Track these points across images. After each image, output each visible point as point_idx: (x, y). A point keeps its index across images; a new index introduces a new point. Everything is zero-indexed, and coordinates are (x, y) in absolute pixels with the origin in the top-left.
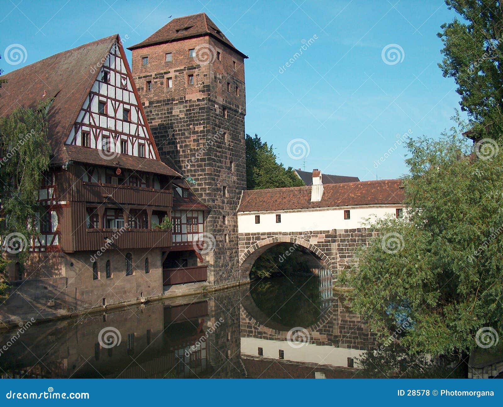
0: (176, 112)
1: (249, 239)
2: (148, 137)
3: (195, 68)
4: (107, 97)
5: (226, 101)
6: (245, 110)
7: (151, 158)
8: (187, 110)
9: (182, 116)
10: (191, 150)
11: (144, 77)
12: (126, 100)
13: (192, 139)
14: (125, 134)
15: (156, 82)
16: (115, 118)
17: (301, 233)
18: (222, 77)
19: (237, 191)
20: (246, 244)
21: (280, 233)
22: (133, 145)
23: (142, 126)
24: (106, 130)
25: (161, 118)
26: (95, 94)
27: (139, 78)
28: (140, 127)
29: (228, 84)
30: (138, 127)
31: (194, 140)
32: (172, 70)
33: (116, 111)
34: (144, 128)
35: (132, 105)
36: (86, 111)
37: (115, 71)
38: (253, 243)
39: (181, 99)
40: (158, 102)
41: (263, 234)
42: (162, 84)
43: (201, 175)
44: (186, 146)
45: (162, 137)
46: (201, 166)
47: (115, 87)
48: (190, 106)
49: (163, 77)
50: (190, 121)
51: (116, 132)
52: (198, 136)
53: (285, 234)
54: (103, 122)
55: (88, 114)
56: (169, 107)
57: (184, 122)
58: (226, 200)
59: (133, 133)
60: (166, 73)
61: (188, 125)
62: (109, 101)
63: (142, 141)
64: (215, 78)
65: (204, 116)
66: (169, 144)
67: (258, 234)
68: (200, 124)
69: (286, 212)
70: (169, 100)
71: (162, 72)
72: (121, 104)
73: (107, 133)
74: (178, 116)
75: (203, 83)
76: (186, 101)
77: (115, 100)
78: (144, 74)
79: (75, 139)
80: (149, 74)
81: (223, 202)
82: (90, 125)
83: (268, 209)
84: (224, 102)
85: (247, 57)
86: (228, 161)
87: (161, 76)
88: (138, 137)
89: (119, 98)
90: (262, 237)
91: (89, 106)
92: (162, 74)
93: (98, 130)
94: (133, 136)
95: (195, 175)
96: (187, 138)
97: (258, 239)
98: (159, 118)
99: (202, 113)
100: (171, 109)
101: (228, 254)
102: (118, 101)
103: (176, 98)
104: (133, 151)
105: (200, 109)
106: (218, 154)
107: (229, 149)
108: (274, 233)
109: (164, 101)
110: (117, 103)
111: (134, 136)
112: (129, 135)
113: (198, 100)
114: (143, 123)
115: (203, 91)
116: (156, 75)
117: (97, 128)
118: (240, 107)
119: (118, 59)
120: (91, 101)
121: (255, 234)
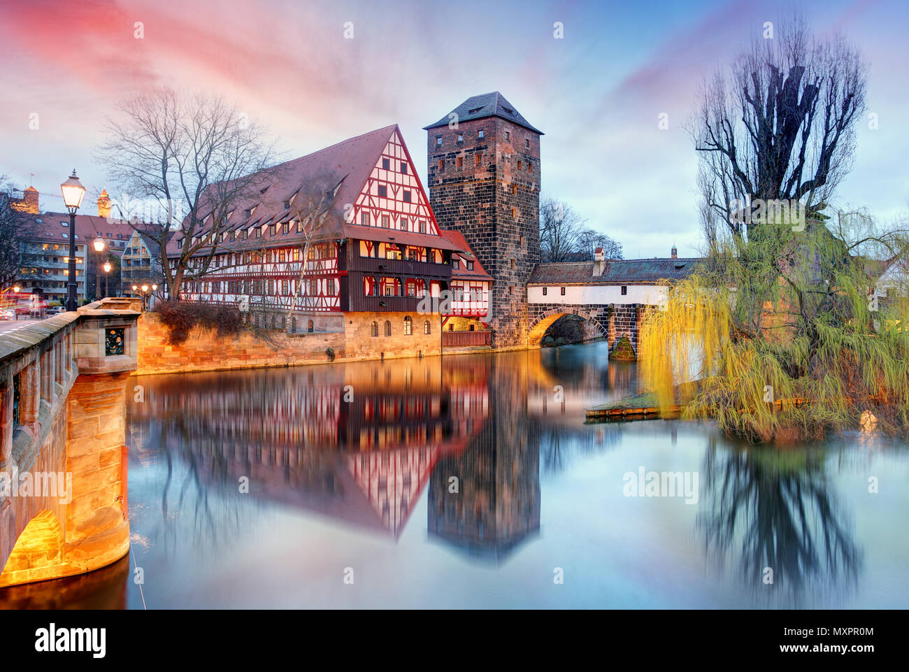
0: (466, 190)
1: (537, 309)
2: (429, 215)
3: (483, 149)
4: (387, 182)
5: (516, 180)
6: (539, 186)
7: (432, 233)
8: (476, 189)
9: (472, 193)
10: (479, 226)
11: (439, 156)
12: (406, 183)
13: (480, 215)
14: (405, 214)
15: (449, 161)
16: (395, 200)
17: (582, 306)
18: (512, 156)
19: (528, 263)
20: (535, 313)
21: (564, 305)
22: (413, 222)
23: (423, 205)
24: (386, 210)
25: (453, 195)
26: (374, 179)
27: (434, 157)
28: (421, 207)
29: (519, 162)
30: (418, 207)
31: (482, 217)
32: (462, 151)
33: (395, 193)
34: (426, 208)
35: (411, 187)
36: (365, 195)
37: (395, 158)
38: (540, 313)
39: (471, 177)
40: (450, 180)
41: (550, 305)
42: (454, 163)
43: (487, 249)
44: (475, 221)
45: (454, 212)
46: (487, 240)
47: (395, 172)
48: (479, 185)
49: (455, 157)
50: (479, 198)
51: (395, 212)
52: (486, 213)
53: (568, 306)
54: (383, 203)
55: (367, 197)
56: (460, 185)
57: (474, 199)
58: (513, 272)
59: (413, 211)
60: (458, 153)
61: (477, 203)
62: (389, 185)
63: (424, 219)
64: (503, 157)
65: (490, 194)
66: (460, 219)
67: (545, 305)
68: (487, 202)
69: (570, 285)
70: (460, 179)
71: (454, 151)
72: (401, 188)
73: (387, 213)
74: (468, 193)
75: (490, 163)
76: (475, 180)
77: (395, 184)
78: (439, 154)
79: (355, 218)
80: (443, 154)
81: (510, 274)
82: (369, 207)
83: (554, 282)
84: (513, 180)
85: (543, 134)
86: (517, 235)
87: (453, 155)
88: (419, 216)
89: (399, 181)
90: (548, 308)
91: (369, 190)
92: (454, 153)
93: (378, 211)
94: (413, 215)
95: (482, 249)
96: (476, 214)
97: (545, 309)
98: (451, 195)
99: (489, 191)
100: (462, 187)
101: (515, 322)
102: (398, 184)
103: (466, 177)
104: (414, 227)
105: (488, 187)
106: (505, 229)
107: (518, 224)
108: (559, 305)
109: (456, 179)
110: (397, 187)
111: (415, 215)
112: (409, 214)
113: (486, 179)
114: (424, 203)
115: (490, 171)
116: (449, 154)
117: (376, 209)
118: (534, 184)
119: (398, 147)
120: (370, 185)
121: (542, 305)
